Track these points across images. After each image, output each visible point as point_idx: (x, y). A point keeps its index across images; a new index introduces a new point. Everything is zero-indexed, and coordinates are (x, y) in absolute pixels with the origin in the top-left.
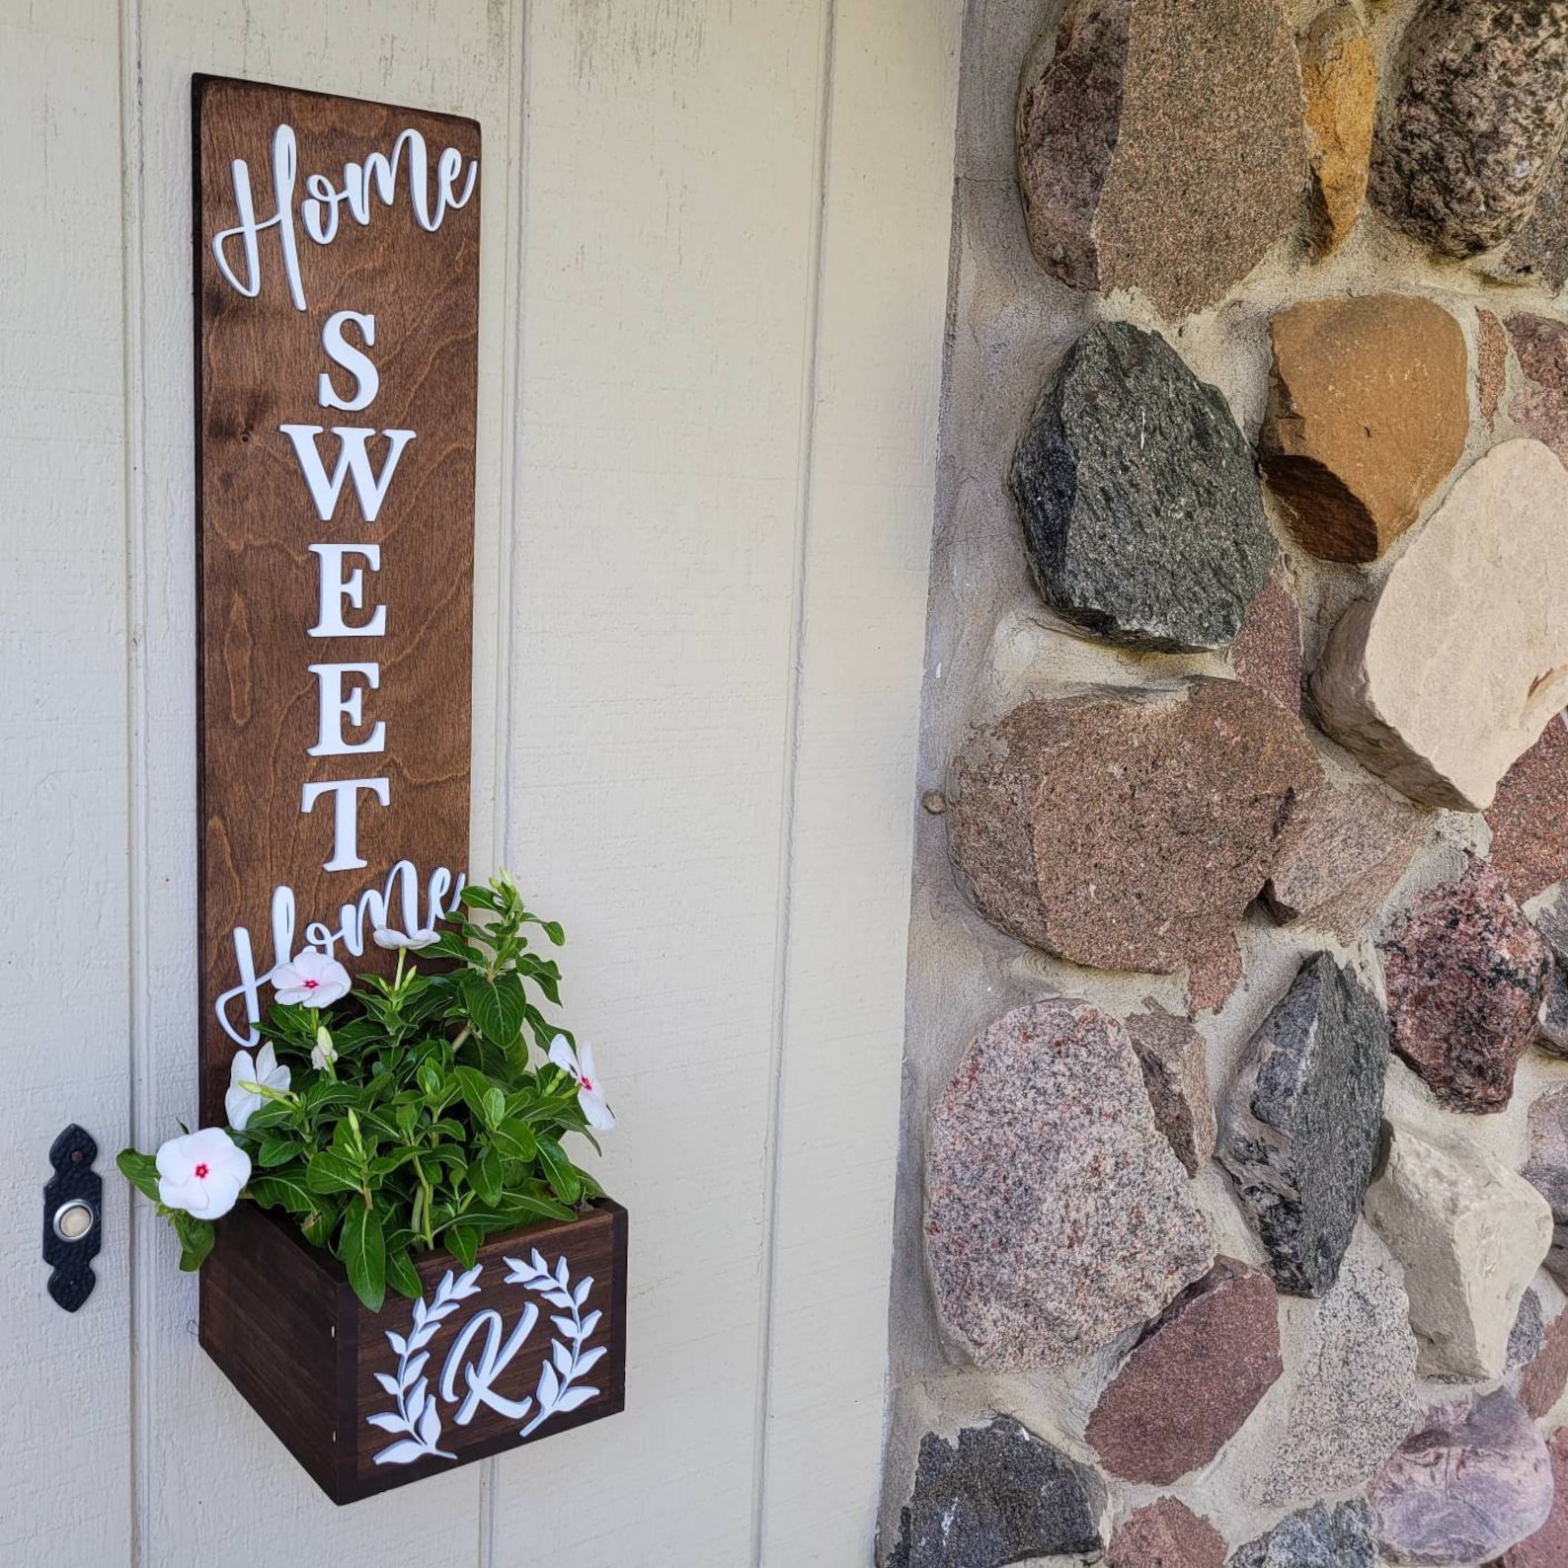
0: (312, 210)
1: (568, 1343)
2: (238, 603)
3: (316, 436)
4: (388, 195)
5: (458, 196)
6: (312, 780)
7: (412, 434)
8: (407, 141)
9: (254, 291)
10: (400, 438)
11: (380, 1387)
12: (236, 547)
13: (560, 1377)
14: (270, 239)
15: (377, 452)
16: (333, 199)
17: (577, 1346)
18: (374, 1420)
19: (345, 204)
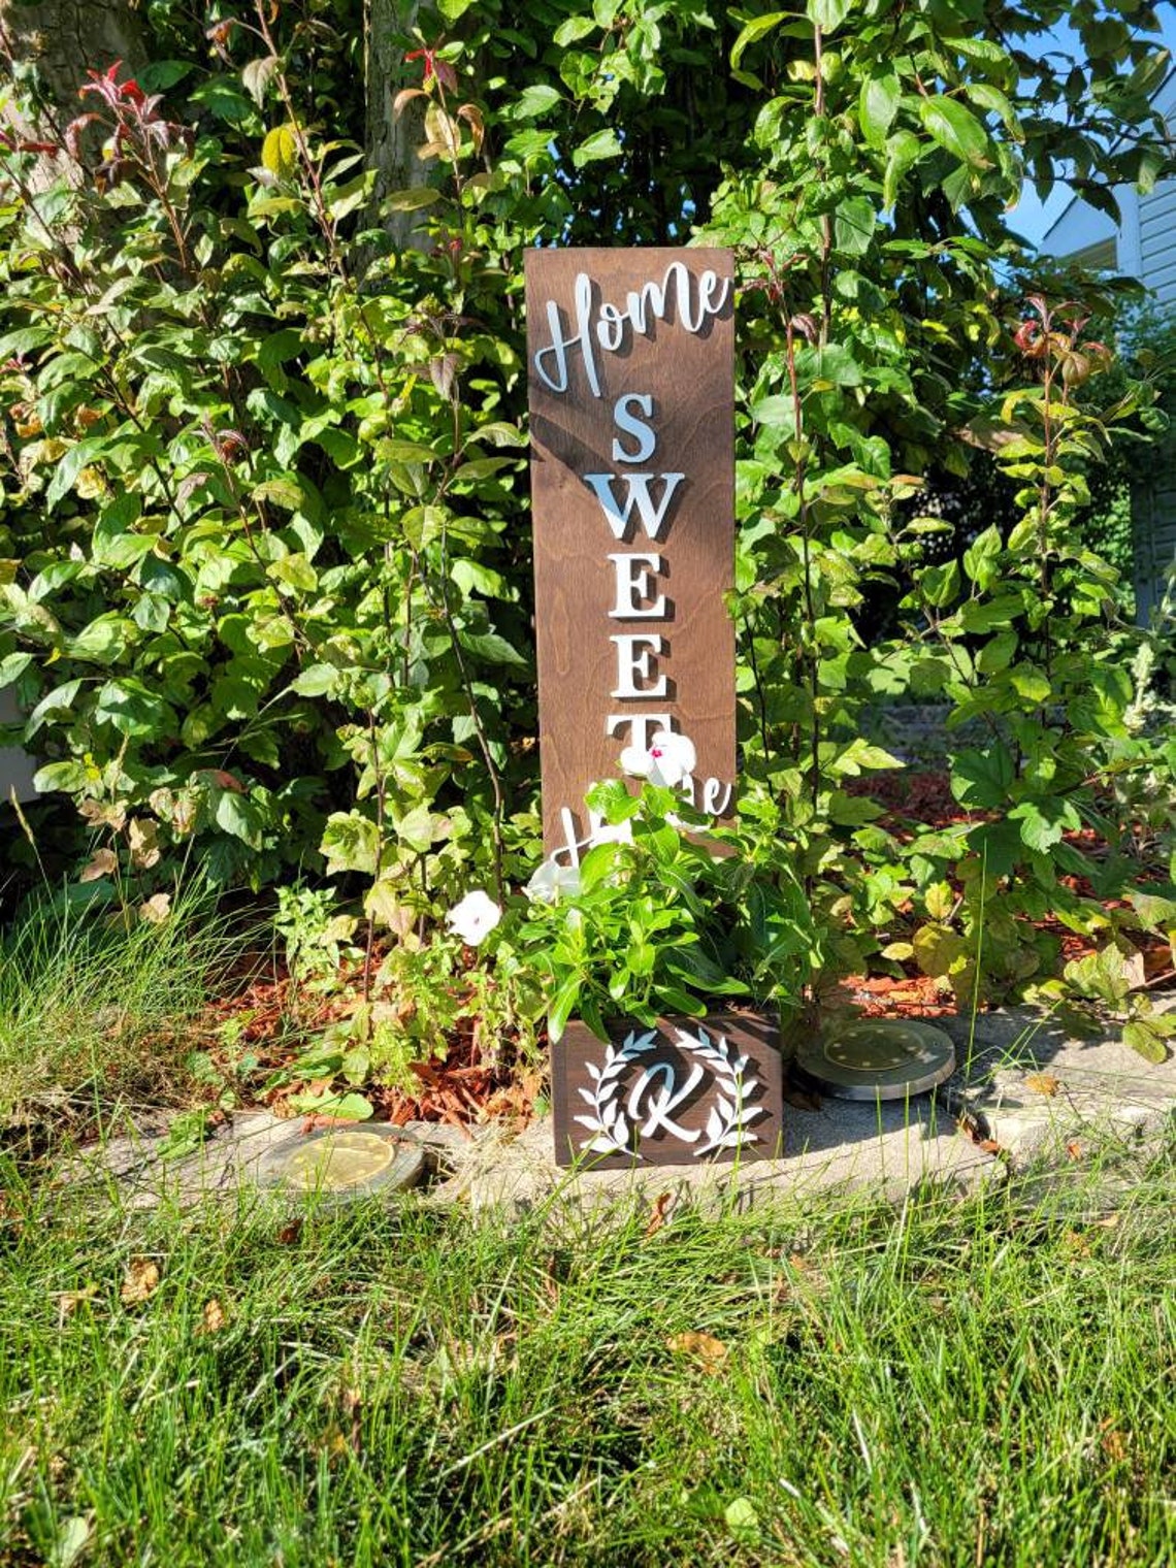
0: (602, 329)
1: (730, 1100)
2: (559, 596)
3: (610, 482)
4: (659, 310)
5: (713, 304)
6: (615, 712)
7: (681, 476)
8: (674, 271)
9: (564, 387)
10: (672, 479)
11: (582, 1099)
12: (557, 558)
13: (724, 1123)
14: (573, 350)
15: (654, 489)
16: (618, 319)
17: (738, 1102)
18: (577, 1118)
19: (627, 322)
